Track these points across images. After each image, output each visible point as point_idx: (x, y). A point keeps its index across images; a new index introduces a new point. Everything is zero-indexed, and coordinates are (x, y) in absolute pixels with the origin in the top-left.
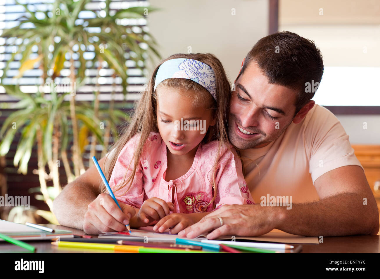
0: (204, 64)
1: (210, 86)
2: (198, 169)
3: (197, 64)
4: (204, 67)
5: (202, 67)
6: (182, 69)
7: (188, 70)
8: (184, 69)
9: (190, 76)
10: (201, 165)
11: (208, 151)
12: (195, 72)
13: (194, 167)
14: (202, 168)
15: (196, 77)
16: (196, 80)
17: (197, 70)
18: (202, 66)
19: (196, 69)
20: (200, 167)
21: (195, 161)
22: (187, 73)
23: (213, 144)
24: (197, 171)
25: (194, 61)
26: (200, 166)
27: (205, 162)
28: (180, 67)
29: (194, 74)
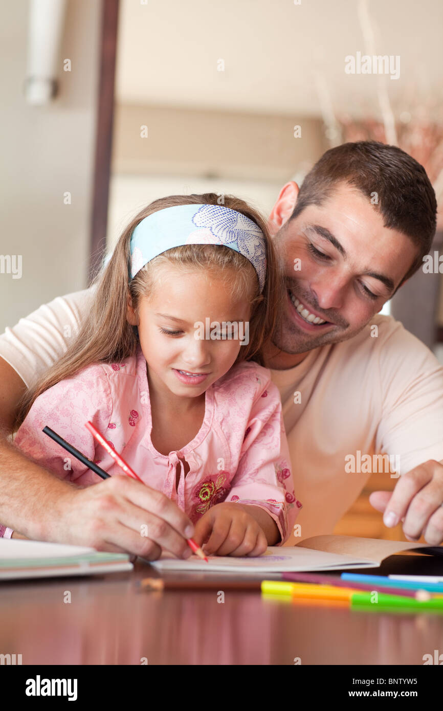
0: (237, 213)
1: (256, 255)
2: (216, 426)
3: (225, 213)
4: (239, 219)
5: (235, 219)
6: (202, 225)
7: (214, 227)
8: (207, 226)
9: (221, 238)
10: (222, 419)
11: (232, 390)
12: (227, 229)
13: (209, 422)
14: (224, 424)
15: (233, 240)
16: (233, 246)
17: (230, 226)
18: (235, 216)
19: (228, 225)
20: (221, 423)
21: (209, 411)
22: (215, 233)
23: (239, 377)
24: (216, 431)
25: (219, 208)
26: (220, 420)
27: (229, 413)
28: (195, 222)
29: (228, 234)
